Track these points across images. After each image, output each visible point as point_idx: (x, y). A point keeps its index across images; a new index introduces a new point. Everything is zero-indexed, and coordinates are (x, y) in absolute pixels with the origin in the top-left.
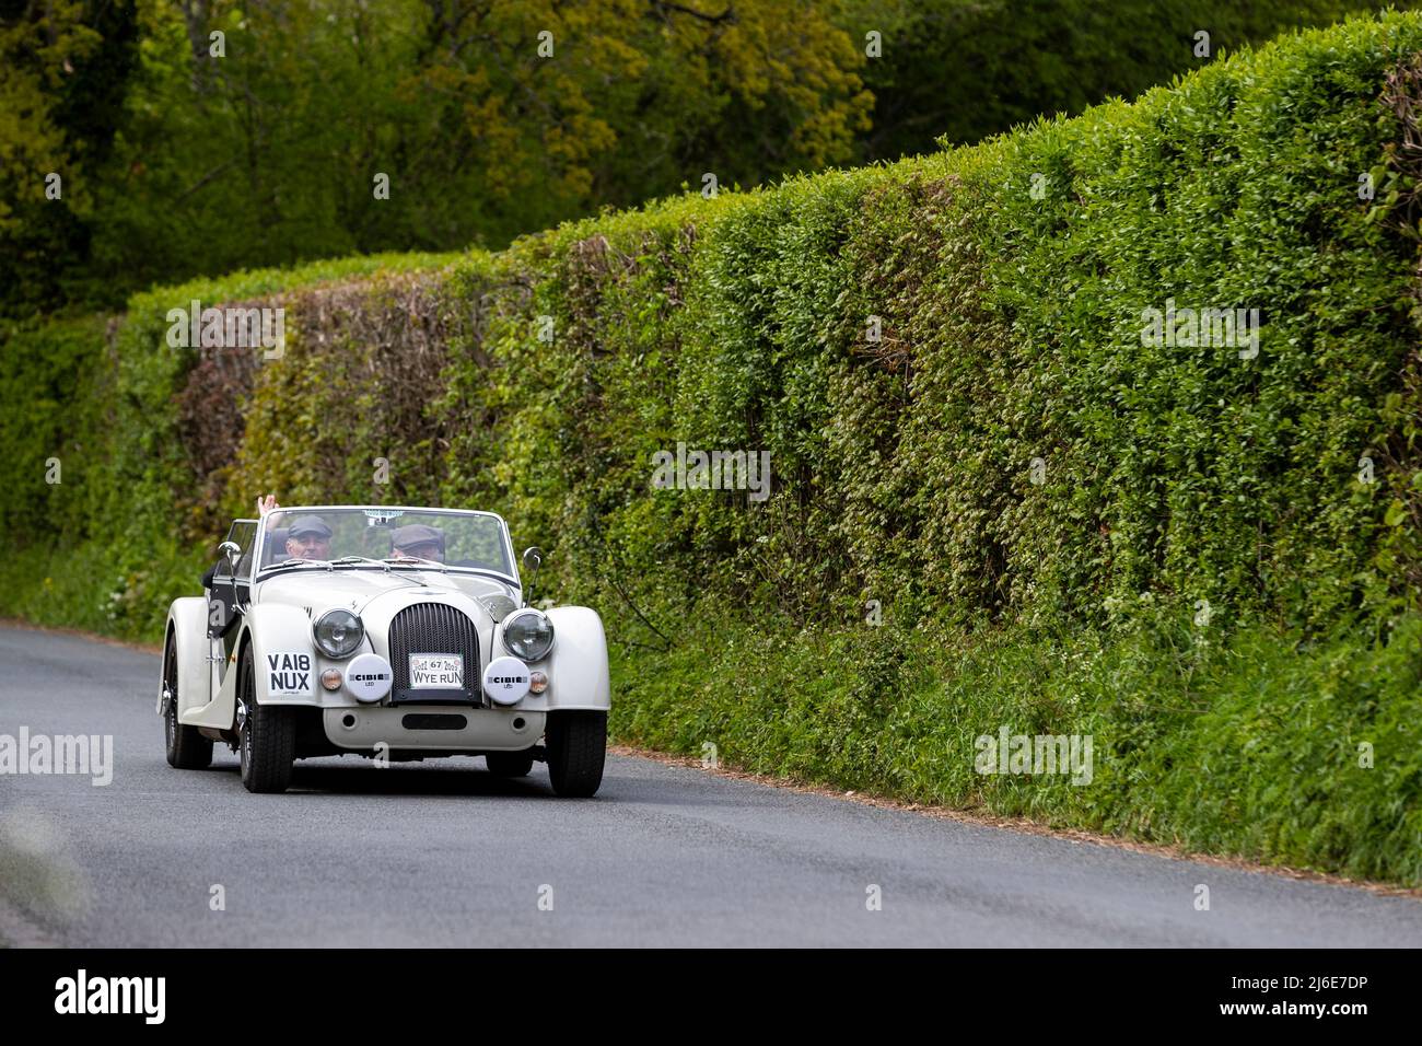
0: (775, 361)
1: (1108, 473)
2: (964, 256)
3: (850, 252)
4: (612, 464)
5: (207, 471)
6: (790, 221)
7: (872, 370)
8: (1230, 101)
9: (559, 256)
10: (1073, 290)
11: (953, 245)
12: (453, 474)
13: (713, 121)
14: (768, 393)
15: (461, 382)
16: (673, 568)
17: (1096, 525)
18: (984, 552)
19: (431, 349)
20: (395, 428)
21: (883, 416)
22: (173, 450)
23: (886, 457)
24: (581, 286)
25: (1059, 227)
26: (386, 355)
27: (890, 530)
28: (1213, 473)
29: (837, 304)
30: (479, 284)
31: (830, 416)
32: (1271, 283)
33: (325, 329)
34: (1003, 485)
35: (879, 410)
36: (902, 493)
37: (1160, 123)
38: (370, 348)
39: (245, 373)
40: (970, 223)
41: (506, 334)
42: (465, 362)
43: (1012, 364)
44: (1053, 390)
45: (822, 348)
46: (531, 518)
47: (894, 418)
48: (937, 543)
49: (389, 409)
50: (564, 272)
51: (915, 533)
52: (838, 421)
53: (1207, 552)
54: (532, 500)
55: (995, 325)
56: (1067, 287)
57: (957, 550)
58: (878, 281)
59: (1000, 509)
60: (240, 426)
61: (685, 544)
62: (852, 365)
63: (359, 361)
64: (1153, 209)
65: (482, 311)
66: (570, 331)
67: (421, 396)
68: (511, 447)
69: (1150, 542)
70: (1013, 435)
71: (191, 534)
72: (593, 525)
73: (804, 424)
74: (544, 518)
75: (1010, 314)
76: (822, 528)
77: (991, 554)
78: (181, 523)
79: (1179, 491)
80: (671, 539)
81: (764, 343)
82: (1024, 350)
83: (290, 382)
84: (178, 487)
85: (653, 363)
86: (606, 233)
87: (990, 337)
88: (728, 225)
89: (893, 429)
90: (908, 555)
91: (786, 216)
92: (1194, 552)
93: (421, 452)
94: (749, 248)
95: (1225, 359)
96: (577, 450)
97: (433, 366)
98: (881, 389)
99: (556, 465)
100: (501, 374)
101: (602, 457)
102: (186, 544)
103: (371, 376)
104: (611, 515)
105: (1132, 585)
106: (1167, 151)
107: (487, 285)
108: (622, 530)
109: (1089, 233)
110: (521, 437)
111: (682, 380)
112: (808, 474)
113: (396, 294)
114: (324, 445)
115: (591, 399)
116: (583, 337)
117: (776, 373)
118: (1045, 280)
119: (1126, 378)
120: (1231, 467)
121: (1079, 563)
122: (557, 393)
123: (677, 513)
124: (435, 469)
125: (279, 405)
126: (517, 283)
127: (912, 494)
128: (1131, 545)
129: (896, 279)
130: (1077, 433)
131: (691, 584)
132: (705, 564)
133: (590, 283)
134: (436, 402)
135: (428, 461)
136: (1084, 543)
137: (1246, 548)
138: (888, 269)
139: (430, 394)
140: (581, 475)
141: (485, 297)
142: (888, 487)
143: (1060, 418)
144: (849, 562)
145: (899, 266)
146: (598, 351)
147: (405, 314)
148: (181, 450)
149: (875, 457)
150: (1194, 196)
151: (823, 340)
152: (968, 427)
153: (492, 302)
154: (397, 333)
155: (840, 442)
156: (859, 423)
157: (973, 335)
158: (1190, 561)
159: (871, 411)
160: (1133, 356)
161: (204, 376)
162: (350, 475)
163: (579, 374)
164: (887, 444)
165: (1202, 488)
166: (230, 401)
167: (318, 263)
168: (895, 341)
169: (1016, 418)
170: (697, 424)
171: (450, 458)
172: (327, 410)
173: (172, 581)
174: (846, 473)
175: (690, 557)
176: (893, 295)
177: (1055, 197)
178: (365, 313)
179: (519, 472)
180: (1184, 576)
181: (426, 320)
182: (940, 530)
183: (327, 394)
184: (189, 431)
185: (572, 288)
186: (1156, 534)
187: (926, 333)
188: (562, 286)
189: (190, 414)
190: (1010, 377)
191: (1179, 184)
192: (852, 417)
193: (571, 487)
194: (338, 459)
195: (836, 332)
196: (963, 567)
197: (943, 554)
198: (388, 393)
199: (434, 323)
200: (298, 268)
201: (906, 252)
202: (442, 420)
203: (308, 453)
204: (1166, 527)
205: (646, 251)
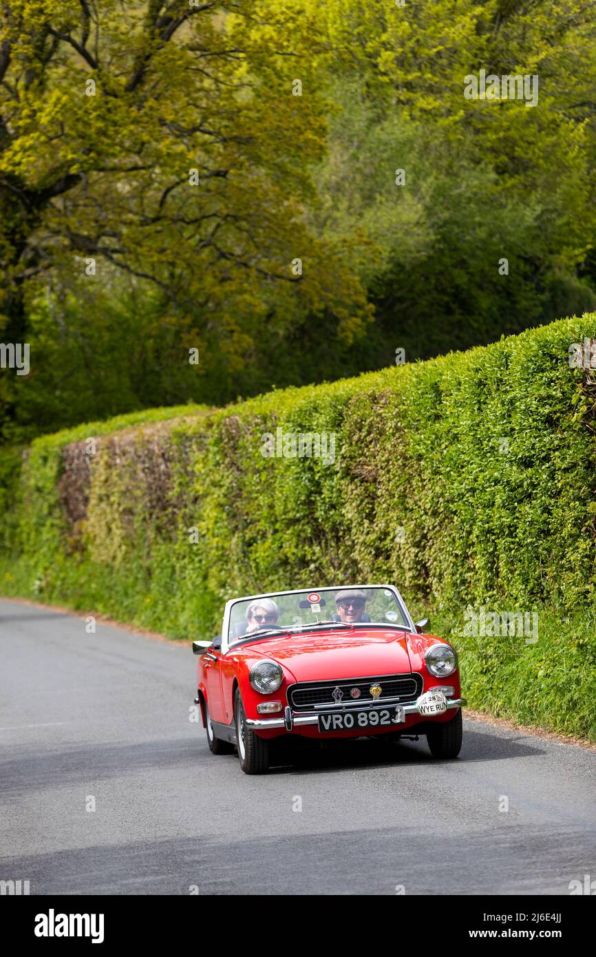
0: (317, 478)
1: (470, 533)
2: (397, 429)
3: (346, 427)
4: (251, 523)
5: (75, 520)
6: (317, 412)
7: (362, 482)
8: (507, 362)
9: (218, 426)
10: (446, 447)
11: (391, 424)
12: (181, 526)
13: (302, 322)
14: (316, 493)
15: (180, 484)
16: (281, 572)
17: (467, 557)
18: (419, 567)
19: (167, 467)
20: (154, 503)
21: (368, 503)
22: (57, 512)
23: (372, 522)
24: (229, 440)
25: (437, 417)
26: (146, 471)
27: (377, 556)
28: (516, 536)
29: (343, 451)
30: (184, 438)
31: (343, 504)
32: (533, 448)
33: (120, 456)
34: (424, 536)
35: (366, 501)
36: (381, 540)
37: (477, 370)
38: (140, 466)
39: (87, 476)
40: (398, 415)
41: (197, 462)
42: (181, 473)
43: (422, 480)
44: (442, 495)
45: (337, 472)
46: (217, 548)
47: (373, 504)
48: (399, 563)
49: (150, 494)
50: (221, 434)
51: (388, 557)
52: (347, 505)
53: (517, 572)
54: (216, 539)
55: (414, 462)
56: (443, 446)
57: (407, 567)
58: (360, 440)
59: (424, 547)
60: (86, 500)
61: (285, 562)
62: (352, 480)
63: (135, 472)
64: (476, 412)
65: (188, 450)
66: (227, 461)
67: (163, 489)
68: (205, 514)
69: (492, 566)
70: (426, 513)
71: (70, 550)
72: (244, 552)
73: (333, 507)
74: (223, 548)
75: (420, 458)
76: (347, 554)
77: (422, 569)
78: (65, 545)
79: (502, 543)
80: (280, 559)
81: (311, 469)
82: (427, 475)
83: (106, 481)
84: (61, 528)
85: (263, 479)
86: (240, 414)
87: (412, 466)
88: (289, 416)
89: (373, 509)
90: (385, 568)
91: (316, 409)
92: (512, 572)
93: (167, 515)
94: (300, 425)
95: (516, 484)
96: (234, 516)
97: (169, 476)
98: (366, 489)
99: (226, 523)
100: (197, 481)
101: (246, 520)
102: (69, 555)
103: (142, 481)
104: (252, 548)
105: (486, 586)
106: (481, 384)
107: (189, 439)
108: (258, 555)
109: (451, 420)
110: (209, 511)
111: (277, 485)
112: (337, 531)
113: (149, 442)
114: (124, 510)
115: (237, 493)
116: (233, 464)
117: (318, 484)
118: (432, 443)
119: (473, 490)
120: (524, 534)
121: (461, 574)
122: (223, 490)
123: (281, 547)
124: (173, 522)
125: (103, 492)
126: (200, 437)
127: (385, 539)
128: (483, 568)
129: (368, 439)
130: (455, 513)
131: (291, 580)
132: (296, 570)
133: (233, 438)
134: (170, 493)
135: (169, 520)
136: (463, 565)
137: (535, 571)
138: (363, 434)
139: (169, 489)
140: (236, 527)
141: (187, 444)
142: (373, 537)
143: (446, 508)
144: (360, 571)
145: (369, 433)
146: (238, 469)
147: (154, 451)
148: (61, 511)
149: (366, 523)
150: (494, 407)
151: (338, 469)
152: (406, 509)
153: (190, 446)
154: (151, 459)
155: (350, 516)
156: (358, 506)
157: (405, 465)
158: (510, 575)
159: (362, 501)
160: (475, 480)
161: (69, 477)
162: (136, 525)
163: (231, 483)
164: (371, 517)
165: (513, 543)
166: (80, 490)
167: (119, 418)
168: (370, 468)
169: (428, 506)
170: (286, 506)
171: (180, 519)
172: (123, 493)
173: (62, 575)
174: (354, 531)
175: (289, 568)
176: (367, 446)
177: (434, 403)
178: (136, 451)
179: (210, 526)
180: (509, 581)
181: (163, 455)
182: (399, 556)
183: (123, 488)
184: (65, 502)
185: (226, 440)
186: (494, 562)
187: (384, 465)
188: (221, 440)
189: (64, 495)
190: (424, 486)
191: (488, 401)
192: (354, 504)
193: (234, 533)
194: (131, 517)
195: (344, 465)
196: (410, 574)
197: (401, 568)
198: (150, 488)
199: (166, 456)
200: (108, 422)
201: (371, 426)
202: (174, 501)
203: (117, 516)
204: (498, 559)
205: (257, 425)
